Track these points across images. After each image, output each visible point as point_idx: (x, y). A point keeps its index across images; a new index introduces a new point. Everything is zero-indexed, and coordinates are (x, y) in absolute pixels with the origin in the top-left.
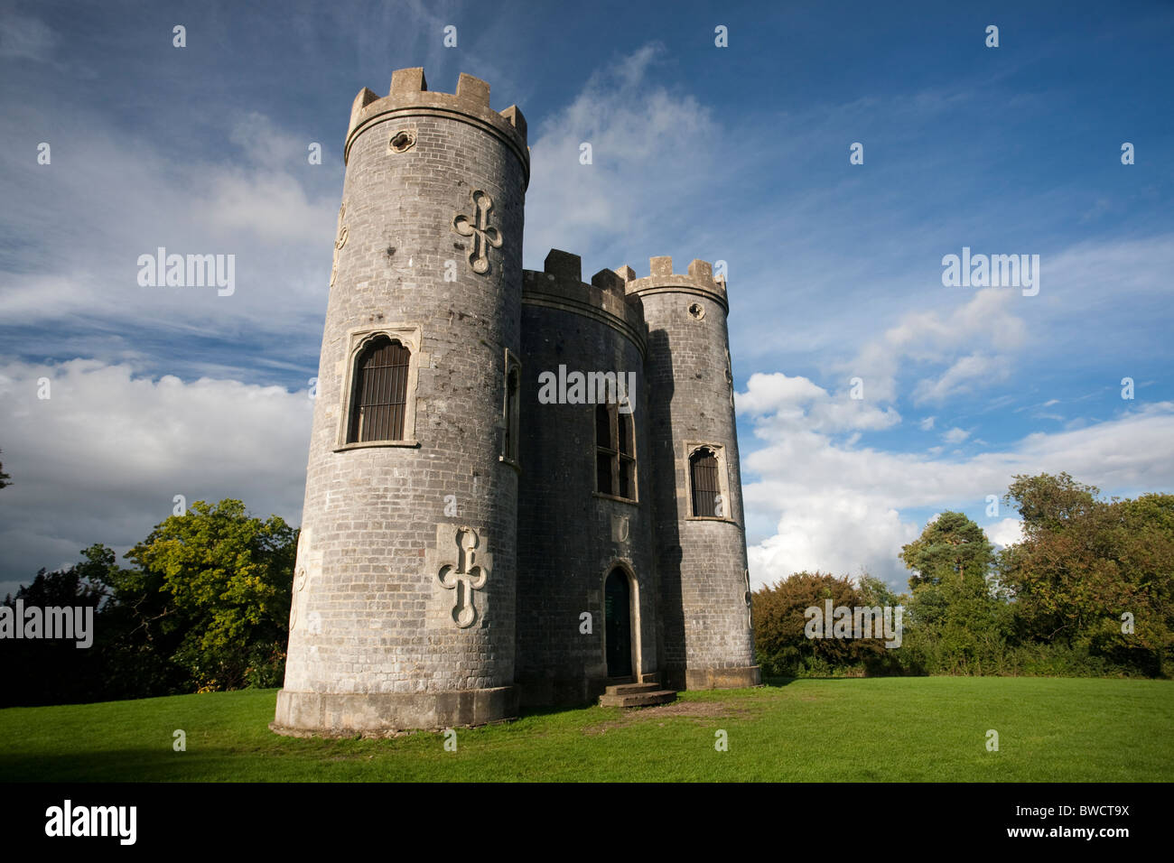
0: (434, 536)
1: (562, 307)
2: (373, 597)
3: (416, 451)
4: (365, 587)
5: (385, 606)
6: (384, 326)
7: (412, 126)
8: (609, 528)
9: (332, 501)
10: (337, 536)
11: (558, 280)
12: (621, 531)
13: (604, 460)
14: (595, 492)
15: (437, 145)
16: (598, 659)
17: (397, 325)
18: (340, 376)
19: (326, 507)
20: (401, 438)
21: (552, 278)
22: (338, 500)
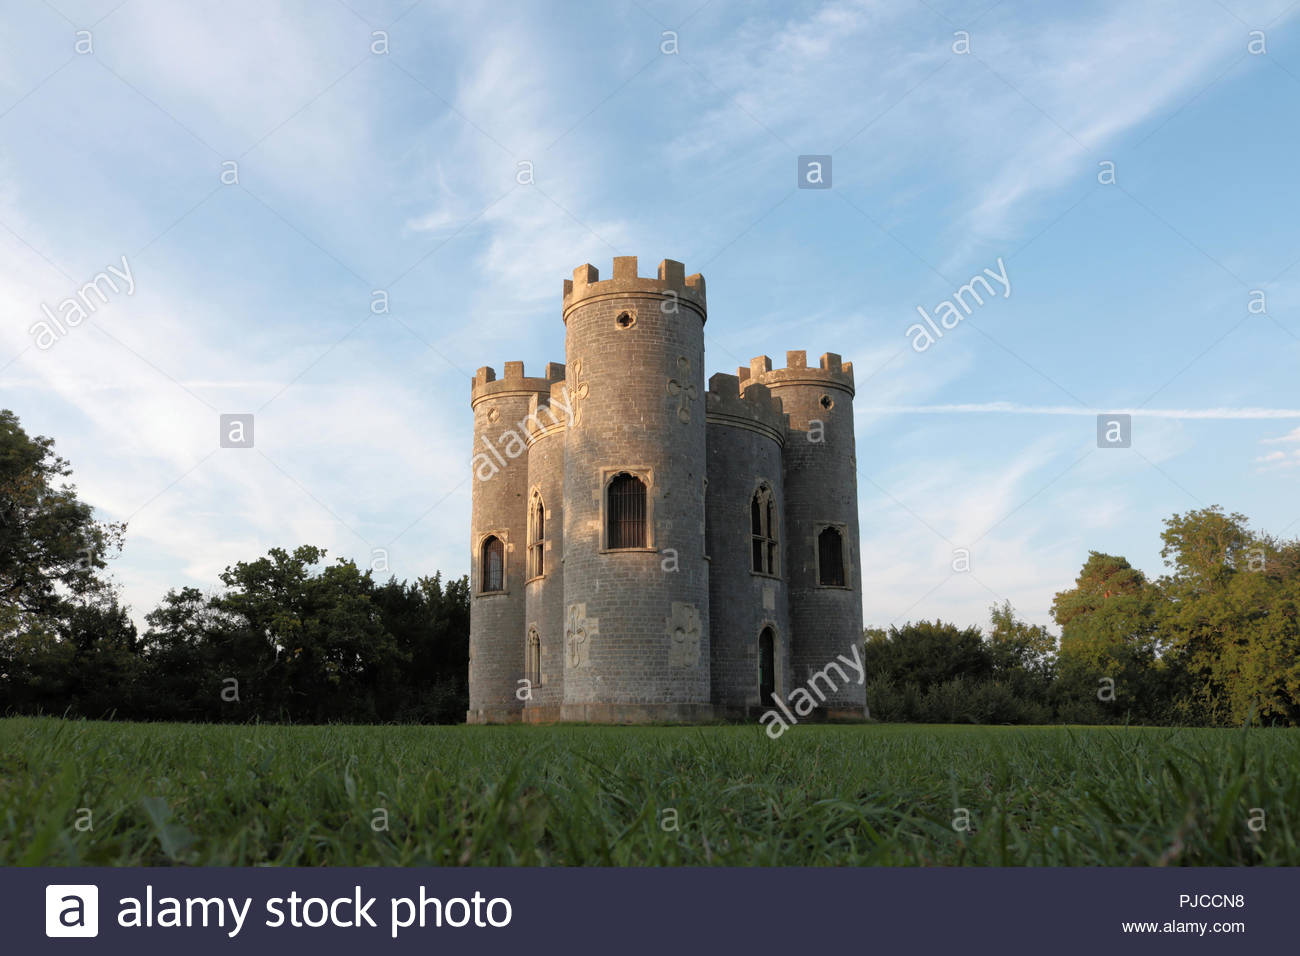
0: (670, 610)
1: (725, 423)
2: (637, 647)
3: (656, 555)
4: (631, 642)
5: (645, 653)
6: (628, 467)
7: (632, 306)
8: (761, 599)
9: (601, 586)
10: (608, 610)
11: (723, 401)
12: (769, 601)
13: (757, 544)
14: (752, 571)
15: (652, 323)
16: (755, 693)
17: (636, 467)
18: (597, 501)
19: (597, 591)
20: (645, 546)
21: (718, 398)
22: (606, 586)
